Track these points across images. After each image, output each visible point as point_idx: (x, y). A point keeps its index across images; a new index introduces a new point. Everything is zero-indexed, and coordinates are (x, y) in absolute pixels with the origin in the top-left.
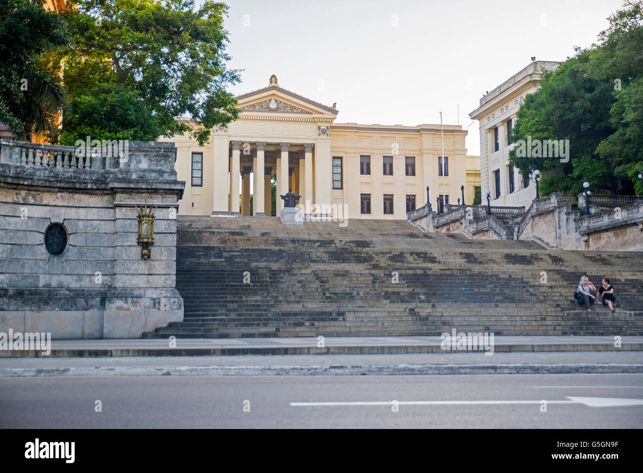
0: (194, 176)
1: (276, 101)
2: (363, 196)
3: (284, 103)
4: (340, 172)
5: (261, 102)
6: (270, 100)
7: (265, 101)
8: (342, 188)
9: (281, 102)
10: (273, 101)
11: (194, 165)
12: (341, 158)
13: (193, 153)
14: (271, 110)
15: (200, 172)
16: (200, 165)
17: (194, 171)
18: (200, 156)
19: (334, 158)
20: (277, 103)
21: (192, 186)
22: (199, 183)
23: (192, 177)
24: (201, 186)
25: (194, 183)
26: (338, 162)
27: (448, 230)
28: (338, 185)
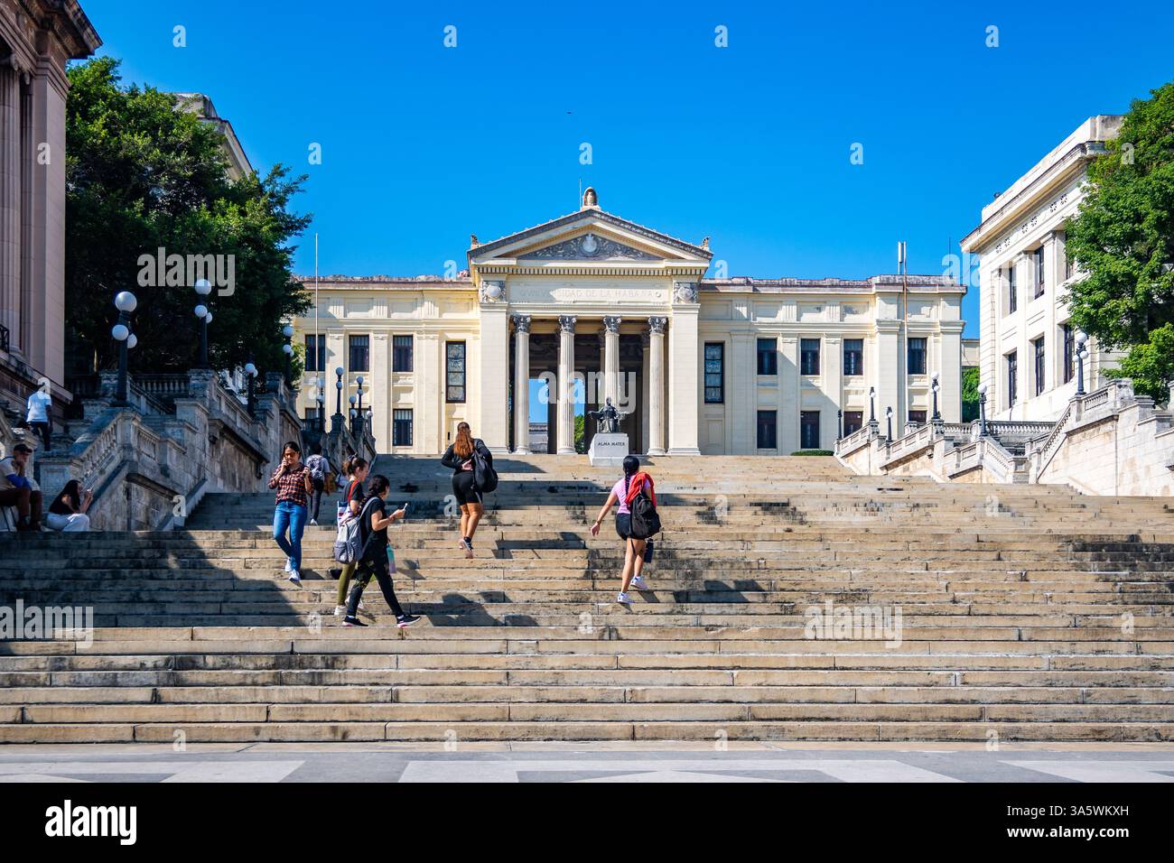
0: (450, 383)
1: (595, 238)
2: (762, 415)
3: (610, 242)
4: (718, 371)
5: (568, 242)
6: (584, 237)
7: (575, 240)
8: (722, 401)
9: (604, 240)
10: (590, 239)
11: (451, 364)
12: (721, 345)
13: (449, 343)
14: (587, 257)
15: (461, 376)
16: (461, 364)
17: (451, 375)
18: (461, 347)
19: (707, 344)
20: (598, 242)
21: (448, 401)
22: (460, 397)
23: (447, 386)
24: (464, 401)
25: (451, 397)
26: (715, 352)
27: (905, 470)
28: (715, 394)
